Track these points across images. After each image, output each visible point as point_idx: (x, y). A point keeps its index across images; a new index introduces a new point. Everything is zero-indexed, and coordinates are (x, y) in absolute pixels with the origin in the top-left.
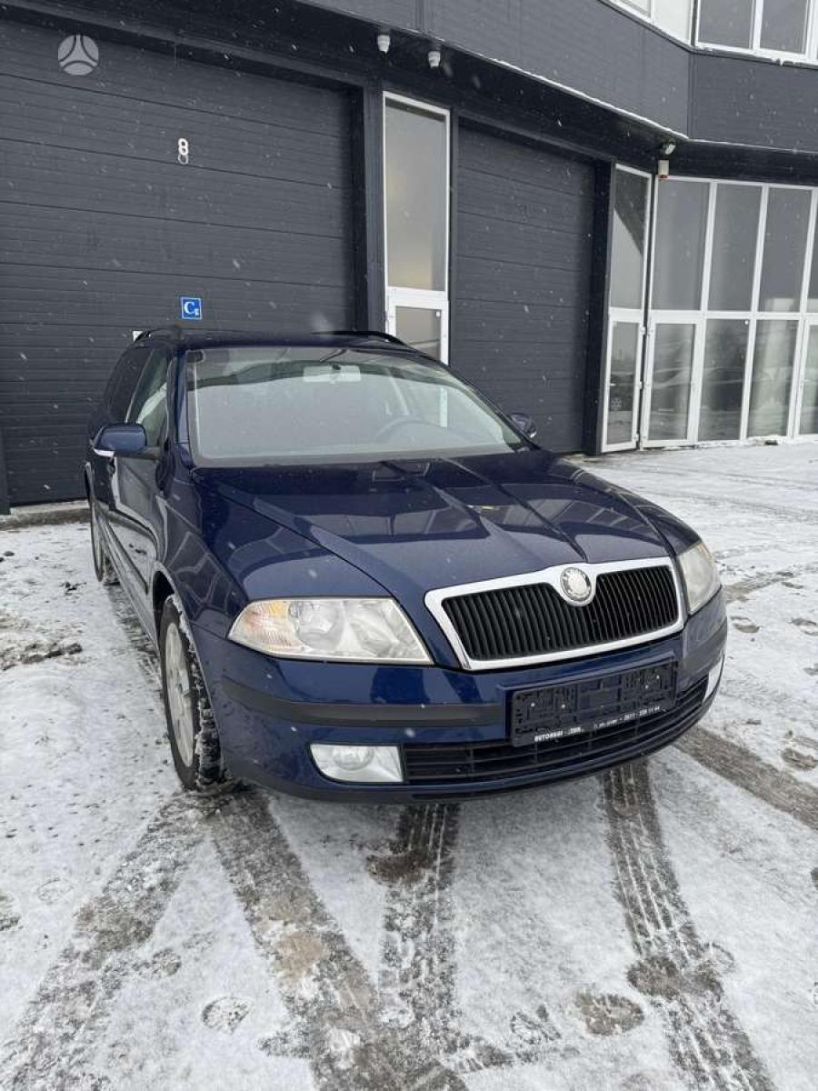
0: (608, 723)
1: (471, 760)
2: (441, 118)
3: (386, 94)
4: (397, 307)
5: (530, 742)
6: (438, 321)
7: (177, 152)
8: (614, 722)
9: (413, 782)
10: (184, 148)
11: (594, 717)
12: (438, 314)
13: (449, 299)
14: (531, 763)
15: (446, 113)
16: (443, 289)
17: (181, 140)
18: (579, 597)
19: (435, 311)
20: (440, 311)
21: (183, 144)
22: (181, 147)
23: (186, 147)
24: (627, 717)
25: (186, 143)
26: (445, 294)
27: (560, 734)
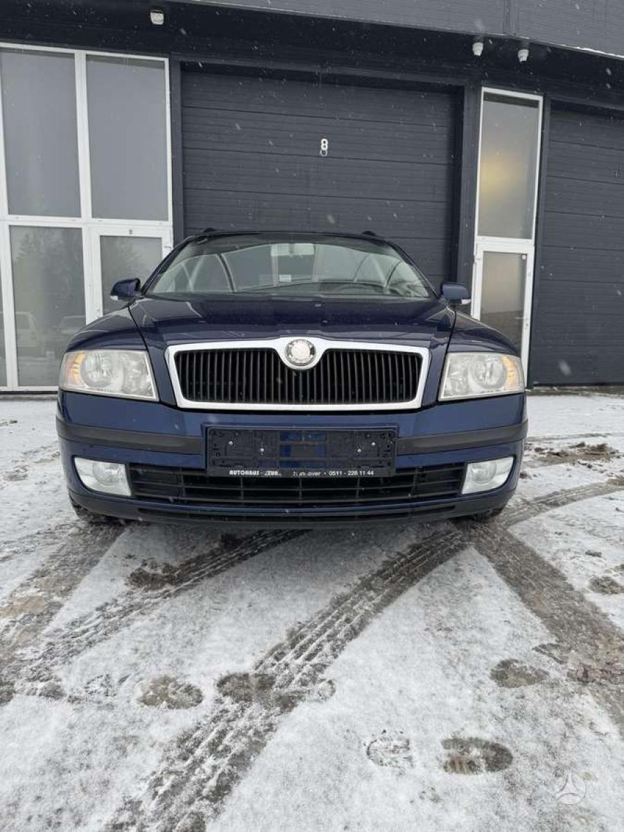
0: (310, 474)
1: (182, 485)
2: (534, 104)
3: (484, 89)
4: (485, 252)
5: (225, 475)
6: (523, 264)
7: (320, 149)
8: (317, 474)
9: (140, 498)
10: (324, 145)
11: (296, 464)
12: (524, 257)
13: (536, 245)
14: (237, 499)
15: (540, 99)
16: (529, 237)
17: (323, 140)
18: (298, 362)
19: (522, 254)
20: (526, 255)
21: (324, 142)
22: (323, 144)
23: (326, 144)
24: (333, 473)
25: (327, 143)
26: (532, 241)
27: (255, 473)
